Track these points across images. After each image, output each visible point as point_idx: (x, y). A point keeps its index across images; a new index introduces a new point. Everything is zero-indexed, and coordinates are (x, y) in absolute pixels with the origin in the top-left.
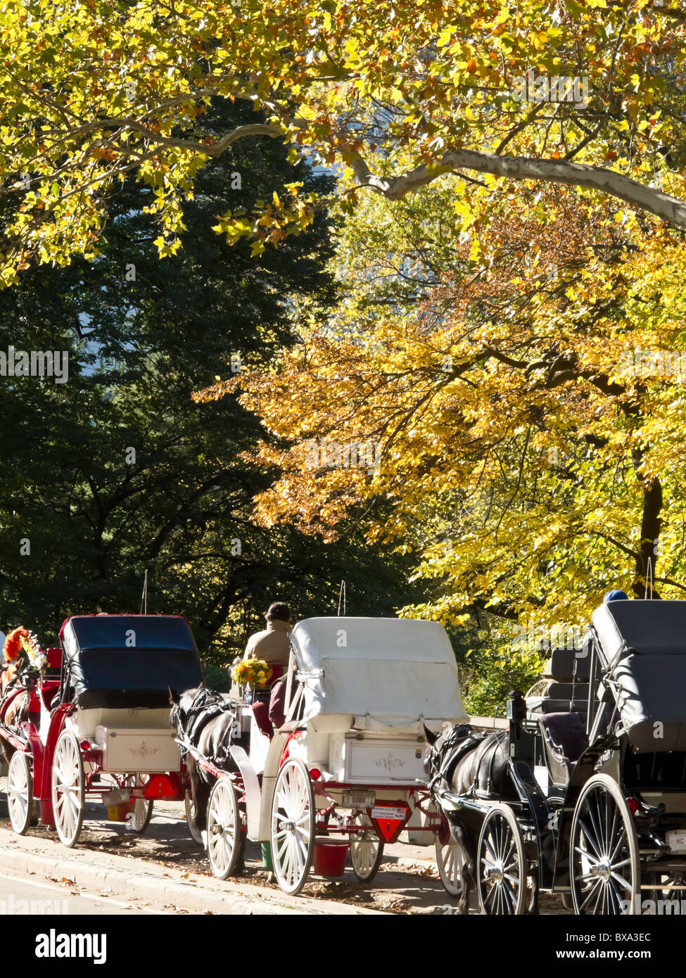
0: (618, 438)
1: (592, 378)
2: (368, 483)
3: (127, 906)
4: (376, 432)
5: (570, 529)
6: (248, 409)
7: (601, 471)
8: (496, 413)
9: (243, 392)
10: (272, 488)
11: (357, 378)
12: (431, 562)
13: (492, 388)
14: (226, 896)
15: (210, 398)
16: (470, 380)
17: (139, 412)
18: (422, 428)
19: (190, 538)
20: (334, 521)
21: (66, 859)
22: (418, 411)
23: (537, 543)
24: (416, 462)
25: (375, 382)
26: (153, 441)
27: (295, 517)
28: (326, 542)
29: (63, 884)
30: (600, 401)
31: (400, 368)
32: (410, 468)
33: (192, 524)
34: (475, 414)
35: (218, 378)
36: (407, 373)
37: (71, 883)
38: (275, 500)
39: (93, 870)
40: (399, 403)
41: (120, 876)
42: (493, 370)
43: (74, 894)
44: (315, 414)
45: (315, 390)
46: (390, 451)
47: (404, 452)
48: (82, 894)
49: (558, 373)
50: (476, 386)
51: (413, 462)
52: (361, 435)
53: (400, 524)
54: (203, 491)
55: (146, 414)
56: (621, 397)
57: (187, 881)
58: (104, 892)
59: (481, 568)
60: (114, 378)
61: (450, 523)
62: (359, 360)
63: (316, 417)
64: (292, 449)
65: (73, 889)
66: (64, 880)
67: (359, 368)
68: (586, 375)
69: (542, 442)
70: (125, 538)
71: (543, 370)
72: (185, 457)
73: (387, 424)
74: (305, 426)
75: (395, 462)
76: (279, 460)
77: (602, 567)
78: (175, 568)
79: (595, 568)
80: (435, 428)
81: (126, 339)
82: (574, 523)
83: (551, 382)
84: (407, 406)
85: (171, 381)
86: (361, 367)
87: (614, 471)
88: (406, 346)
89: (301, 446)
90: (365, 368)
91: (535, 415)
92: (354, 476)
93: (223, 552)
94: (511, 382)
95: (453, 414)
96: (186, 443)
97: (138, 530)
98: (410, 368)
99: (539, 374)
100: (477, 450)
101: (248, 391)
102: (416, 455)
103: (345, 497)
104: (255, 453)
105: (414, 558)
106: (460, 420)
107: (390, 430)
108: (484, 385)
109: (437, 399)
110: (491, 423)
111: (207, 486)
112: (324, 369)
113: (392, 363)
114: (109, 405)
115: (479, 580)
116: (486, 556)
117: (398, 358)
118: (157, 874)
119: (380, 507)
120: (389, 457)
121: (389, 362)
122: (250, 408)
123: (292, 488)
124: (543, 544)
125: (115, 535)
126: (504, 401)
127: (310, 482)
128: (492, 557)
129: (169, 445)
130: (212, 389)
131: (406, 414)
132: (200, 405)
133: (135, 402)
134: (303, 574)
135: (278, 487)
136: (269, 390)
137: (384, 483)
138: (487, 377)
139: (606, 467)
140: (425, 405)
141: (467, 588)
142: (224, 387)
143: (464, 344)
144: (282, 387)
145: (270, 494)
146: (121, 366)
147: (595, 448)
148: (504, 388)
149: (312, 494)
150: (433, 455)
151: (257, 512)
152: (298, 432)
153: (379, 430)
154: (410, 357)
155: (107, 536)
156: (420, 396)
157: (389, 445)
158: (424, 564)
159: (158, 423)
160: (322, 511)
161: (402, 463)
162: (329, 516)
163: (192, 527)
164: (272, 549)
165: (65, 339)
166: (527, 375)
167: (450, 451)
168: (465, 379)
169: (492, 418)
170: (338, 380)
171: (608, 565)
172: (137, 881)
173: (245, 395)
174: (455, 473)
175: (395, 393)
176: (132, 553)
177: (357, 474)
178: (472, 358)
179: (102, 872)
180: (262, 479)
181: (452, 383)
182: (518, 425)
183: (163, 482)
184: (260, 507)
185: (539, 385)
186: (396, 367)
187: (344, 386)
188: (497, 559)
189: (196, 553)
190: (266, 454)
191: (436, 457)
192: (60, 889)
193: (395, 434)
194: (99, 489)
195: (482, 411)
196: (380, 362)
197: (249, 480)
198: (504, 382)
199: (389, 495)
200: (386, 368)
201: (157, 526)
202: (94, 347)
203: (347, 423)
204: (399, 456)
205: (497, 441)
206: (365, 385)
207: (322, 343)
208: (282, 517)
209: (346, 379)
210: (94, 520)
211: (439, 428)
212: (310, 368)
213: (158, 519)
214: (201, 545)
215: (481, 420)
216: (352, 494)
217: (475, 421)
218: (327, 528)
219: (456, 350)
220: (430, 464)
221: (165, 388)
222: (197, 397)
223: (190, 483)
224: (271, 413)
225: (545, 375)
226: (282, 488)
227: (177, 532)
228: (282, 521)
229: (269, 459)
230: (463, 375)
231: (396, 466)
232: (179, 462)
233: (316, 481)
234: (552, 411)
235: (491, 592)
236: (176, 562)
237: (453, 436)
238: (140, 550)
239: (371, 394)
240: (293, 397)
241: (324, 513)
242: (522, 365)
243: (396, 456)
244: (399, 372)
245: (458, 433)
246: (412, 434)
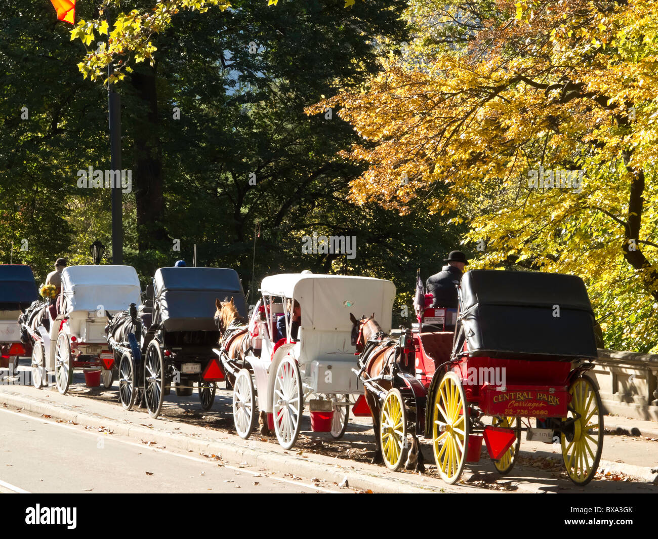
0: (614, 141)
1: (594, 97)
2: (431, 172)
3: (258, 474)
4: (436, 136)
5: (577, 205)
6: (345, 120)
7: (601, 164)
8: (524, 122)
9: (341, 108)
10: (362, 176)
11: (424, 96)
12: (477, 230)
13: (521, 103)
14: (328, 468)
15: (317, 111)
16: (505, 97)
17: (266, 120)
18: (470, 133)
19: (304, 212)
20: (407, 200)
21: (214, 441)
22: (468, 121)
23: (554, 215)
24: (465, 156)
25: (436, 99)
26: (276, 142)
27: (379, 197)
28: (401, 214)
29: (213, 459)
30: (599, 114)
31: (454, 89)
32: (461, 161)
33: (306, 201)
34: (508, 122)
35: (323, 96)
36: (459, 93)
37: (218, 458)
38: (364, 185)
39: (234, 449)
40: (454, 116)
41: (253, 453)
42: (522, 90)
43: (220, 466)
44: (393, 123)
45: (393, 105)
46: (447, 149)
47: (457, 149)
48: (226, 466)
49: (569, 92)
50: (509, 102)
51: (463, 157)
52: (426, 138)
53: (454, 201)
54: (313, 178)
55: (272, 122)
56: (615, 111)
57: (301, 457)
58: (242, 464)
59: (512, 233)
60: (249, 98)
61: (491, 201)
62: (425, 83)
63: (393, 126)
64: (377, 148)
65: (220, 462)
66: (213, 456)
67: (424, 89)
68: (589, 95)
69: (557, 142)
70: (257, 212)
71: (559, 90)
72: (300, 154)
73: (445, 130)
74: (386, 131)
75: (450, 157)
76: (368, 157)
77: (601, 234)
78: (293, 233)
79: (595, 234)
80: (479, 132)
81: (258, 69)
82: (580, 201)
83: (564, 99)
84: (460, 117)
85: (289, 99)
86: (426, 89)
87: (609, 163)
88: (459, 74)
89: (383, 146)
90: (429, 89)
91: (552, 122)
92: (422, 167)
93: (327, 222)
94: (535, 99)
95: (493, 122)
96: (300, 144)
97: (267, 206)
98: (462, 89)
99: (555, 93)
100: (510, 148)
101: (344, 107)
102: (465, 151)
103: (415, 182)
104: (350, 151)
105: (465, 228)
106: (498, 127)
107: (447, 134)
108: (515, 102)
109: (481, 113)
110: (520, 128)
111: (316, 174)
112: (399, 90)
113: (449, 86)
114: (245, 117)
115: (511, 243)
116: (515, 225)
117: (453, 82)
118: (279, 452)
119: (439, 189)
120: (447, 153)
121: (447, 85)
122: (347, 120)
123: (376, 176)
124: (558, 216)
125: (250, 210)
126: (530, 112)
127: (389, 171)
128: (521, 226)
129: (288, 145)
130: (319, 105)
131: (459, 123)
132: (311, 117)
133: (264, 114)
134: (385, 238)
135: (366, 175)
136: (360, 106)
137: (442, 172)
138: (517, 96)
139: (603, 162)
140: (472, 116)
141: (503, 249)
142: (328, 103)
143: (501, 71)
144: (370, 103)
145: (361, 181)
146: (254, 89)
147: (596, 147)
148: (530, 103)
149: (391, 180)
150: (478, 151)
151: (351, 193)
152: (381, 135)
153: (439, 134)
154: (462, 81)
155: (244, 210)
156: (469, 109)
157: (447, 145)
158: (471, 231)
159: (280, 129)
160: (398, 192)
161: (455, 157)
162: (403, 196)
163: (305, 204)
164: (362, 219)
165: (214, 68)
166: (546, 94)
167: (491, 149)
168: (502, 97)
169: (521, 125)
170: (410, 98)
171: (605, 231)
172: (265, 457)
173: (343, 109)
174: (494, 165)
175: (450, 107)
176: (261, 223)
177: (424, 165)
178: (507, 82)
179: (240, 452)
180: (356, 170)
181: (492, 100)
182: (540, 130)
183: (284, 171)
184: (354, 190)
185: (555, 101)
186: (452, 88)
187: (414, 102)
188: (524, 227)
189: (308, 223)
190: (359, 153)
191: (480, 153)
192: (211, 463)
193: (451, 137)
194: (238, 177)
195: (514, 120)
196: (441, 85)
197: (346, 170)
198: (530, 99)
199: (447, 181)
200: (444, 89)
201: (280, 203)
202: (235, 74)
203: (416, 129)
204: (453, 152)
205: (524, 142)
206: (429, 101)
207: (398, 71)
208: (369, 197)
209: (415, 97)
210: (234, 199)
211: (484, 132)
212: (390, 89)
213: (281, 198)
214: (312, 217)
215: (513, 126)
216: (420, 180)
217: (508, 127)
218: (402, 204)
219: (494, 75)
220: (476, 158)
221: (285, 104)
222: (309, 111)
223: (304, 171)
224: (361, 122)
225: (560, 93)
226: (369, 176)
227: (294, 209)
228: (369, 200)
229: (360, 157)
230: (500, 94)
231: (451, 160)
232: (296, 158)
233: (394, 171)
234: (565, 120)
235: (519, 251)
236: (294, 229)
237: (493, 138)
238: (268, 221)
239: (433, 108)
240: (377, 110)
241: (400, 193)
242: (543, 86)
243: (451, 153)
244: (454, 92)
245: (496, 136)
246: (463, 136)
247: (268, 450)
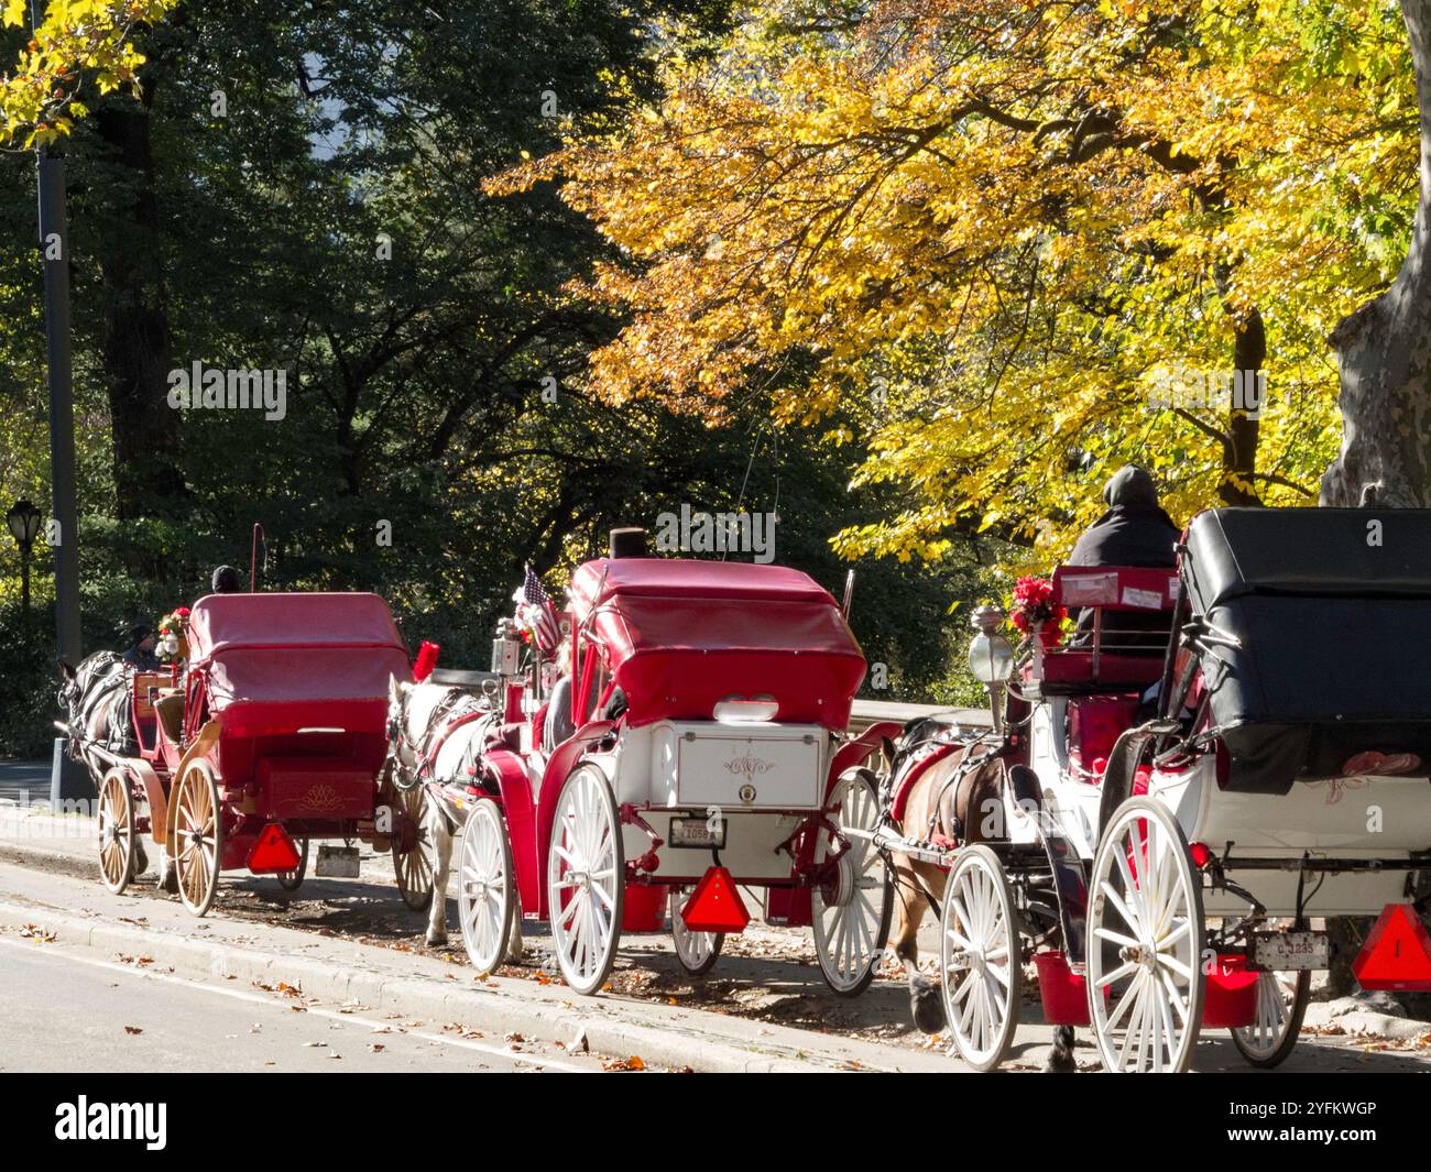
0: (1193, 245)
1: (1144, 145)
2: (777, 327)
3: (382, 1026)
4: (788, 243)
5: (1112, 396)
6: (576, 208)
7: (1167, 301)
8: (987, 206)
9: (566, 180)
10: (621, 338)
11: (759, 153)
12: (883, 454)
13: (978, 165)
14: (544, 1009)
15: (513, 188)
16: (944, 152)
17: (407, 216)
18: (864, 235)
19: (498, 424)
20: (722, 390)
21: (285, 952)
22: (859, 206)
23: (1059, 419)
24: (855, 290)
25: (786, 160)
26: (431, 265)
27: (661, 386)
28: (709, 425)
29: (281, 994)
30: (1160, 185)
31: (826, 135)
32: (846, 300)
33: (501, 400)
34: (949, 207)
35: (525, 155)
36: (841, 142)
37: (294, 992)
38: (625, 360)
39: (329, 971)
40: (828, 194)
41: (371, 979)
42: (981, 135)
43: (298, 1009)
44: (688, 215)
45: (686, 174)
46: (812, 272)
47: (834, 273)
48: (310, 1010)
49: (1090, 137)
50: (953, 163)
51: (850, 290)
52: (765, 247)
53: (830, 394)
54: (517, 346)
55: (420, 220)
56: (1194, 177)
57: (483, 986)
58: (347, 1005)
59: (969, 464)
60: (362, 160)
61: (926, 391)
62: (760, 122)
63: (687, 221)
64: (651, 273)
65: (296, 1002)
66: (282, 987)
67: (759, 137)
68: (1135, 141)
69: (1063, 253)
70: (389, 426)
71: (1065, 133)
72: (487, 292)
73: (806, 230)
74: (670, 234)
75: (819, 291)
76: (630, 293)
77: (1171, 460)
78: (476, 474)
79: (1159, 461)
80: (885, 234)
81: (382, 95)
82: (1119, 387)
83: (1077, 154)
84: (839, 198)
85: (457, 166)
86: (762, 135)
87: (1185, 298)
88: (837, 98)
89: (666, 267)
90: (769, 136)
91: (1052, 209)
92: (754, 316)
93: (551, 447)
94: (1011, 154)
95: (917, 208)
96: (486, 269)
97: (411, 411)
98: (843, 135)
99: (1057, 140)
100: (954, 268)
101: (574, 178)
102: (854, 278)
103: (739, 351)
104: (590, 280)
105: (858, 451)
106: (928, 222)
107: (812, 239)
108: (965, 162)
109: (888, 187)
110: (978, 223)
111: (524, 339)
112: (700, 140)
113: (814, 128)
114: (359, 208)
115: (963, 486)
116: (974, 444)
117: (822, 120)
118: (435, 975)
119: (800, 365)
120: (811, 282)
121: (808, 126)
122: (581, 207)
123: (653, 338)
124: (1070, 422)
125: (374, 422)
126: (999, 185)
127: (680, 326)
128: (986, 445)
129: (456, 272)
130: (515, 173)
131: (839, 211)
132: (496, 200)
133: (401, 201)
134: (685, 480)
135: (629, 336)
136: (611, 176)
137: (802, 328)
138: (969, 148)
139: (1176, 294)
140: (869, 195)
141: (944, 499)
142: (536, 170)
143: (930, 95)
144: (633, 170)
145: (616, 349)
146: (368, 138)
147: (1156, 262)
148: (999, 165)
149: (685, 347)
150: (883, 277)
151: (596, 378)
152: (659, 243)
153: (794, 238)
154: (843, 117)
155: (360, 423)
156: (860, 181)
157: (810, 263)
158: (873, 458)
159: (439, 236)
160: (702, 374)
161: (830, 292)
162: (714, 382)
163: (500, 407)
164: (633, 439)
165: (284, 100)
166: (1037, 143)
167: (913, 272)
168: (936, 152)
169: (980, 214)
170: (724, 157)
171: (1180, 456)
172: (397, 986)
173: (572, 184)
174: (921, 307)
175: (819, 176)
176: (401, 452)
177: (759, 311)
178: (946, 117)
179: (343, 975)
180: (602, 326)
181: (913, 158)
182: (1024, 226)
183: (451, 333)
184: (602, 371)
185: (1057, 159)
186: (819, 133)
187: (735, 166)
188: (994, 450)
189: (508, 448)
190: (609, 284)
191: (888, 282)
192: (276, 1003)
193: (820, 245)
194: (345, 346)
195: (962, 204)
196: (794, 126)
197: (591, 327)
198: (1000, 156)
199: (815, 347)
200: (802, 136)
201: (442, 405)
202: (333, 107)
203: (741, 229)
204: (826, 280)
205: (990, 254)
206: (770, 164)
207: (698, 96)
208: (638, 388)
209: (737, 155)
210: (337, 397)
211: (896, 232)
212: (678, 138)
213: (445, 394)
214: (515, 436)
215: (963, 219)
216: (750, 346)
217: (953, 221)
218: (711, 402)
219: (918, 103)
220: (877, 295)
221: (450, 178)
222: (491, 186)
223: (496, 333)
224: (616, 214)
225: (1068, 142)
226: (637, 338)
227: (474, 417)
228: (638, 394)
229: (613, 291)
230: (931, 145)
231: (822, 298)
232: (473, 301)
233: (691, 326)
234: (1079, 202)
235: (984, 503)
236: (477, 463)
237: (916, 246)
238: (414, 446)
239: (779, 180)
240: (651, 187)
241: (706, 377)
242: (1028, 126)
243: (821, 281)
244: (825, 142)
245: (924, 242)
246: (847, 243)
247: (408, 970)
